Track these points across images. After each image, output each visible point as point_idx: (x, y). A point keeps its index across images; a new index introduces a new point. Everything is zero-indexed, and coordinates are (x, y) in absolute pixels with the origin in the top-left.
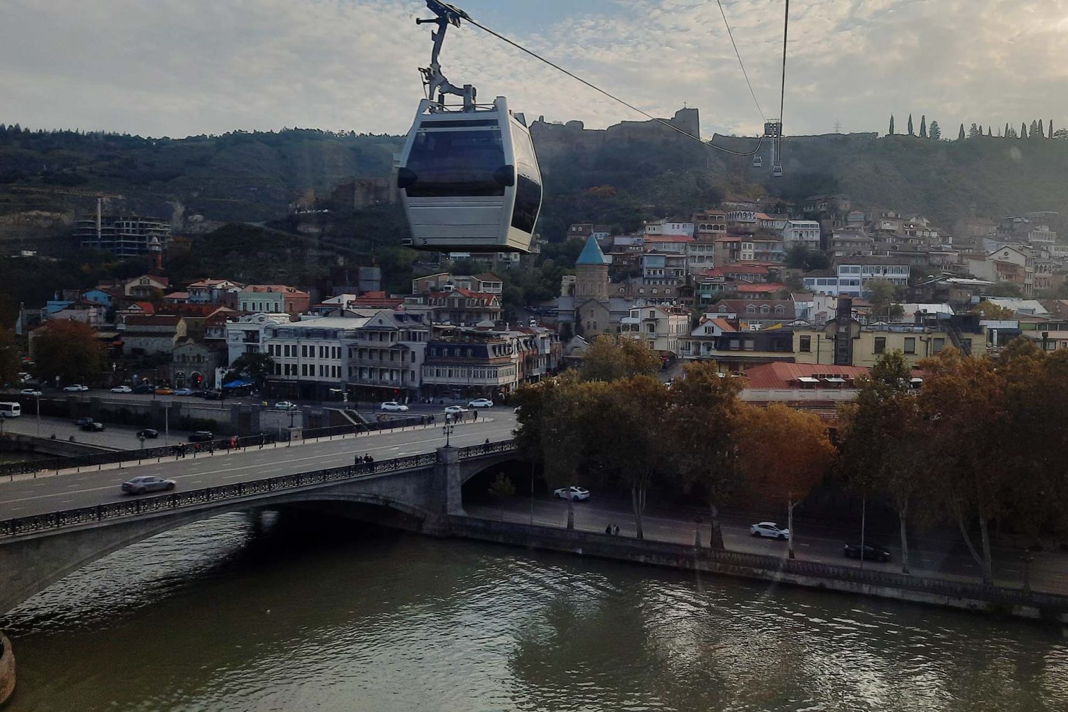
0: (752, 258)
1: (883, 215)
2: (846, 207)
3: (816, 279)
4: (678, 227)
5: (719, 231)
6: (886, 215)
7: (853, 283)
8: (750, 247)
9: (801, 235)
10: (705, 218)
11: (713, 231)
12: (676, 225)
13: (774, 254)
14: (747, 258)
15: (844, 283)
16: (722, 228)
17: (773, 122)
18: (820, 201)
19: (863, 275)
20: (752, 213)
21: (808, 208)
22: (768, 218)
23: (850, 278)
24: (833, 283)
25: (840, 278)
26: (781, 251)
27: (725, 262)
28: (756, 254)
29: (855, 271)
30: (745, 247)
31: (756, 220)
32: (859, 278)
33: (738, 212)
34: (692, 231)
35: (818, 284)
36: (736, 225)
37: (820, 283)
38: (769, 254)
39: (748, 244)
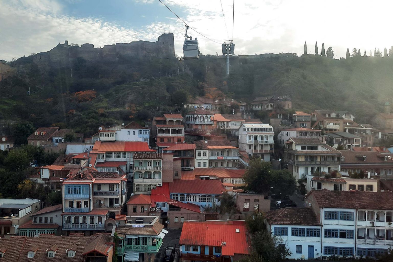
0: (208, 166)
1: (327, 116)
2: (288, 107)
3: (290, 229)
4: (134, 134)
5: (177, 135)
6: (329, 115)
7: (344, 234)
8: (205, 155)
9: (255, 138)
10: (164, 122)
11: (171, 135)
12: (131, 131)
13: (229, 160)
14: (202, 166)
15: (331, 234)
16: (180, 131)
17: (227, 43)
18: (266, 102)
19: (360, 223)
20: (209, 116)
21: (257, 107)
22: (224, 119)
23: (339, 228)
24: (316, 233)
25: (325, 227)
26: (237, 158)
27: (177, 174)
28: (211, 162)
29: (346, 217)
30: (199, 155)
31: (212, 123)
32: (353, 228)
33: (196, 116)
34: (148, 136)
35: (293, 235)
36: (194, 127)
37: (295, 233)
38: (224, 160)
39: (202, 152)
